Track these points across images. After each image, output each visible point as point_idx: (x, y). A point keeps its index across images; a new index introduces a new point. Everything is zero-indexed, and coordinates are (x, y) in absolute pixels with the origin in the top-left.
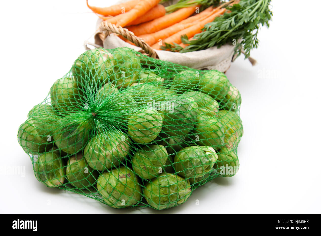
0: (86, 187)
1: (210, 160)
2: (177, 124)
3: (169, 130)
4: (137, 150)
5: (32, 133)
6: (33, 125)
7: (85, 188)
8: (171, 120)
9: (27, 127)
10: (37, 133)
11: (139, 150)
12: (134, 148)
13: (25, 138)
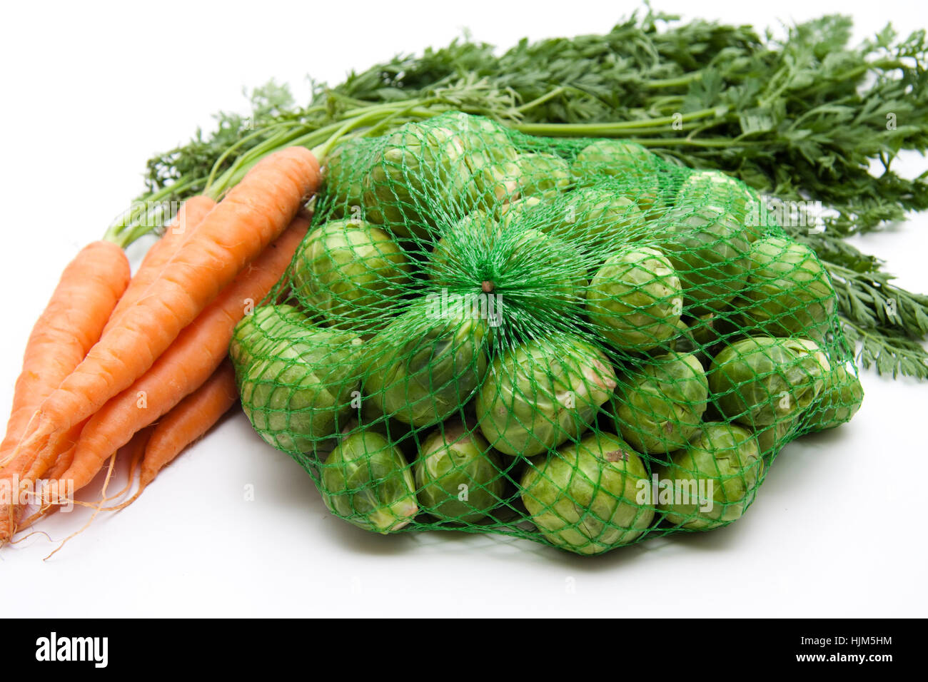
0: (508, 501)
1: (811, 373)
2: (725, 277)
3: (711, 297)
4: (639, 363)
5: (304, 385)
6: (301, 361)
7: (502, 504)
8: (709, 267)
9: (284, 371)
10: (317, 380)
11: (644, 362)
12: (627, 360)
13: (286, 403)
